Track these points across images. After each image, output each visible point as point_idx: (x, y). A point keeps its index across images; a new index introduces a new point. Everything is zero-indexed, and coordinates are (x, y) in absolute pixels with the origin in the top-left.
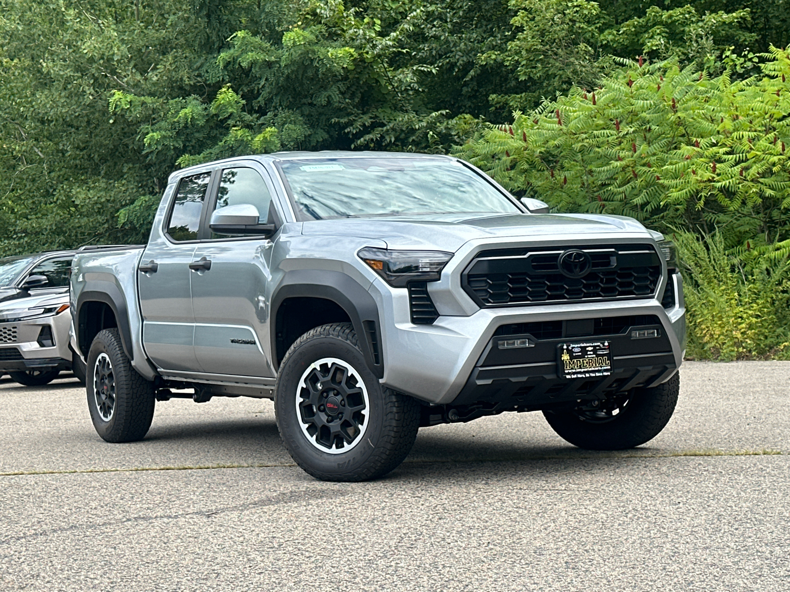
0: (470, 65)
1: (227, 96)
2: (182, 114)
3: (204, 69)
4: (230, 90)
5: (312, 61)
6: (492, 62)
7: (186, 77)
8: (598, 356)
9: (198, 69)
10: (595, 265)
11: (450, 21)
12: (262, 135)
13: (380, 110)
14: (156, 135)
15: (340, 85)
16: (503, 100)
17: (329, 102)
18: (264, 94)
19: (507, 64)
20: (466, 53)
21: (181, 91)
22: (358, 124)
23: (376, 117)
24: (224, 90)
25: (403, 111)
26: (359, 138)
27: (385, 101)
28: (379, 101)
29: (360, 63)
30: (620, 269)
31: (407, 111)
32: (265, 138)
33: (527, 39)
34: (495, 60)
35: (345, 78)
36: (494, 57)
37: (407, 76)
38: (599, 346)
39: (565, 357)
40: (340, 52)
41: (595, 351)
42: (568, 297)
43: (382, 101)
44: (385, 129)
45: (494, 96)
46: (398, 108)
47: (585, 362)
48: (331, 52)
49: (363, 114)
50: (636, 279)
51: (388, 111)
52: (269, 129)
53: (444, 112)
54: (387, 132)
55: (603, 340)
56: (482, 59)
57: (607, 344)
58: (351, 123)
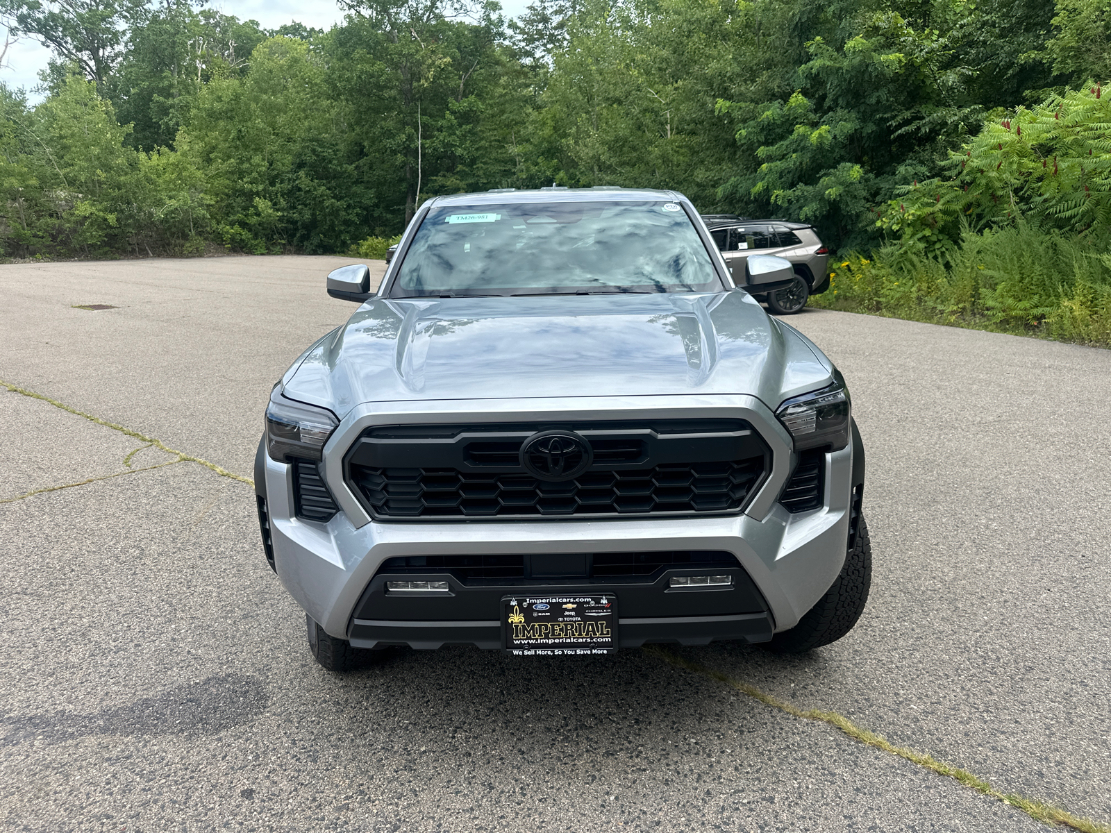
0: (1010, 65)
1: (797, 99)
2: (764, 116)
3: (792, 79)
4: (800, 95)
5: (867, 66)
6: (1031, 61)
7: (774, 86)
8: (585, 619)
9: (788, 79)
10: (599, 458)
11: (999, 26)
12: (818, 131)
13: (923, 106)
14: (743, 132)
15: (891, 86)
16: (1036, 95)
17: (878, 102)
18: (830, 96)
19: (1045, 61)
20: (1009, 54)
21: (772, 97)
22: (899, 118)
23: (919, 112)
24: (795, 94)
25: (944, 104)
26: (901, 129)
27: (930, 99)
28: (925, 98)
29: (911, 67)
30: (659, 466)
31: (950, 106)
32: (820, 134)
33: (1067, 37)
34: (1034, 59)
35: (893, 81)
36: (1033, 56)
37: (951, 77)
38: (589, 603)
39: (516, 619)
40: (892, 57)
41: (580, 609)
42: (541, 510)
43: (927, 98)
44: (921, 122)
45: (1027, 92)
46: (941, 103)
47: (557, 627)
48: (883, 57)
49: (906, 110)
50: (696, 482)
51: (931, 106)
52: (824, 127)
53: (976, 107)
54: (924, 125)
55: (596, 594)
56: (1022, 58)
57: (604, 601)
58: (893, 118)
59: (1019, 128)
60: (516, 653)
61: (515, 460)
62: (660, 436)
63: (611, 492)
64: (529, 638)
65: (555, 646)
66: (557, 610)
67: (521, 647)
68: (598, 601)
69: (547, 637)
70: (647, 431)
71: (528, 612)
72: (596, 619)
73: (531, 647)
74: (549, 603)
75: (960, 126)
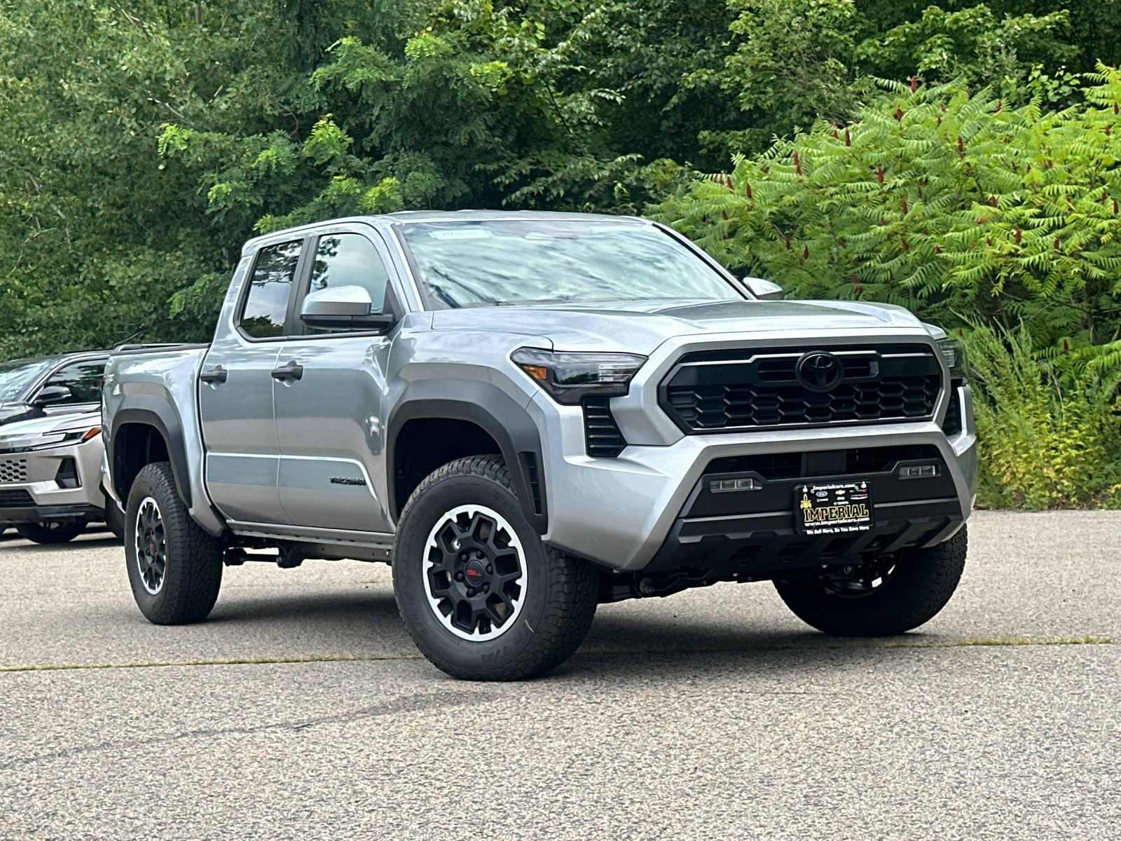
0: (671, 89)
1: (326, 131)
2: (262, 157)
3: (294, 92)
4: (331, 123)
5: (447, 81)
6: (703, 85)
7: (267, 104)
8: (852, 503)
9: (285, 92)
10: (848, 373)
11: (644, 26)
12: (378, 188)
13: (544, 153)
15: (487, 116)
16: (719, 138)
17: (471, 142)
18: (380, 128)
19: (724, 86)
20: (666, 71)
21: (261, 125)
22: (512, 172)
23: (539, 162)
24: (321, 122)
25: (575, 153)
26: (514, 192)
27: (551, 140)
28: (542, 139)
29: (515, 84)
30: (884, 380)
31: (581, 154)
32: (382, 193)
33: (753, 51)
34: (707, 82)
35: (495, 107)
36: (705, 77)
37: (582, 104)
38: (853, 489)
39: (806, 504)
40: (487, 68)
41: (847, 495)
42: (809, 418)
43: (546, 140)
44: (550, 179)
45: (705, 133)
46: (570, 150)
47: (833, 511)
48: (474, 68)
49: (520, 158)
50: (907, 394)
51: (556, 153)
52: (387, 180)
53: (635, 157)
54: (554, 183)
55: (858, 481)
56: (689, 80)
57: (864, 486)
58: (502, 171)
59: (749, 188)
60: (809, 532)
61: (791, 376)
62: (884, 356)
63: (852, 403)
64: (815, 521)
65: (833, 526)
66: (832, 495)
67: (810, 528)
68: (859, 486)
69: (827, 520)
70: (874, 352)
71: (812, 497)
72: (859, 502)
73: (818, 528)
74: (827, 490)
75: (616, 189)
